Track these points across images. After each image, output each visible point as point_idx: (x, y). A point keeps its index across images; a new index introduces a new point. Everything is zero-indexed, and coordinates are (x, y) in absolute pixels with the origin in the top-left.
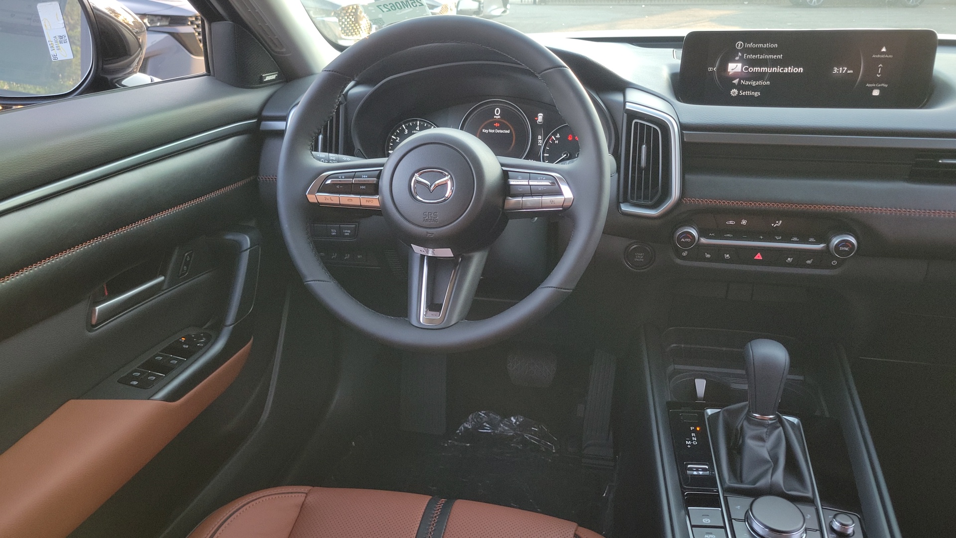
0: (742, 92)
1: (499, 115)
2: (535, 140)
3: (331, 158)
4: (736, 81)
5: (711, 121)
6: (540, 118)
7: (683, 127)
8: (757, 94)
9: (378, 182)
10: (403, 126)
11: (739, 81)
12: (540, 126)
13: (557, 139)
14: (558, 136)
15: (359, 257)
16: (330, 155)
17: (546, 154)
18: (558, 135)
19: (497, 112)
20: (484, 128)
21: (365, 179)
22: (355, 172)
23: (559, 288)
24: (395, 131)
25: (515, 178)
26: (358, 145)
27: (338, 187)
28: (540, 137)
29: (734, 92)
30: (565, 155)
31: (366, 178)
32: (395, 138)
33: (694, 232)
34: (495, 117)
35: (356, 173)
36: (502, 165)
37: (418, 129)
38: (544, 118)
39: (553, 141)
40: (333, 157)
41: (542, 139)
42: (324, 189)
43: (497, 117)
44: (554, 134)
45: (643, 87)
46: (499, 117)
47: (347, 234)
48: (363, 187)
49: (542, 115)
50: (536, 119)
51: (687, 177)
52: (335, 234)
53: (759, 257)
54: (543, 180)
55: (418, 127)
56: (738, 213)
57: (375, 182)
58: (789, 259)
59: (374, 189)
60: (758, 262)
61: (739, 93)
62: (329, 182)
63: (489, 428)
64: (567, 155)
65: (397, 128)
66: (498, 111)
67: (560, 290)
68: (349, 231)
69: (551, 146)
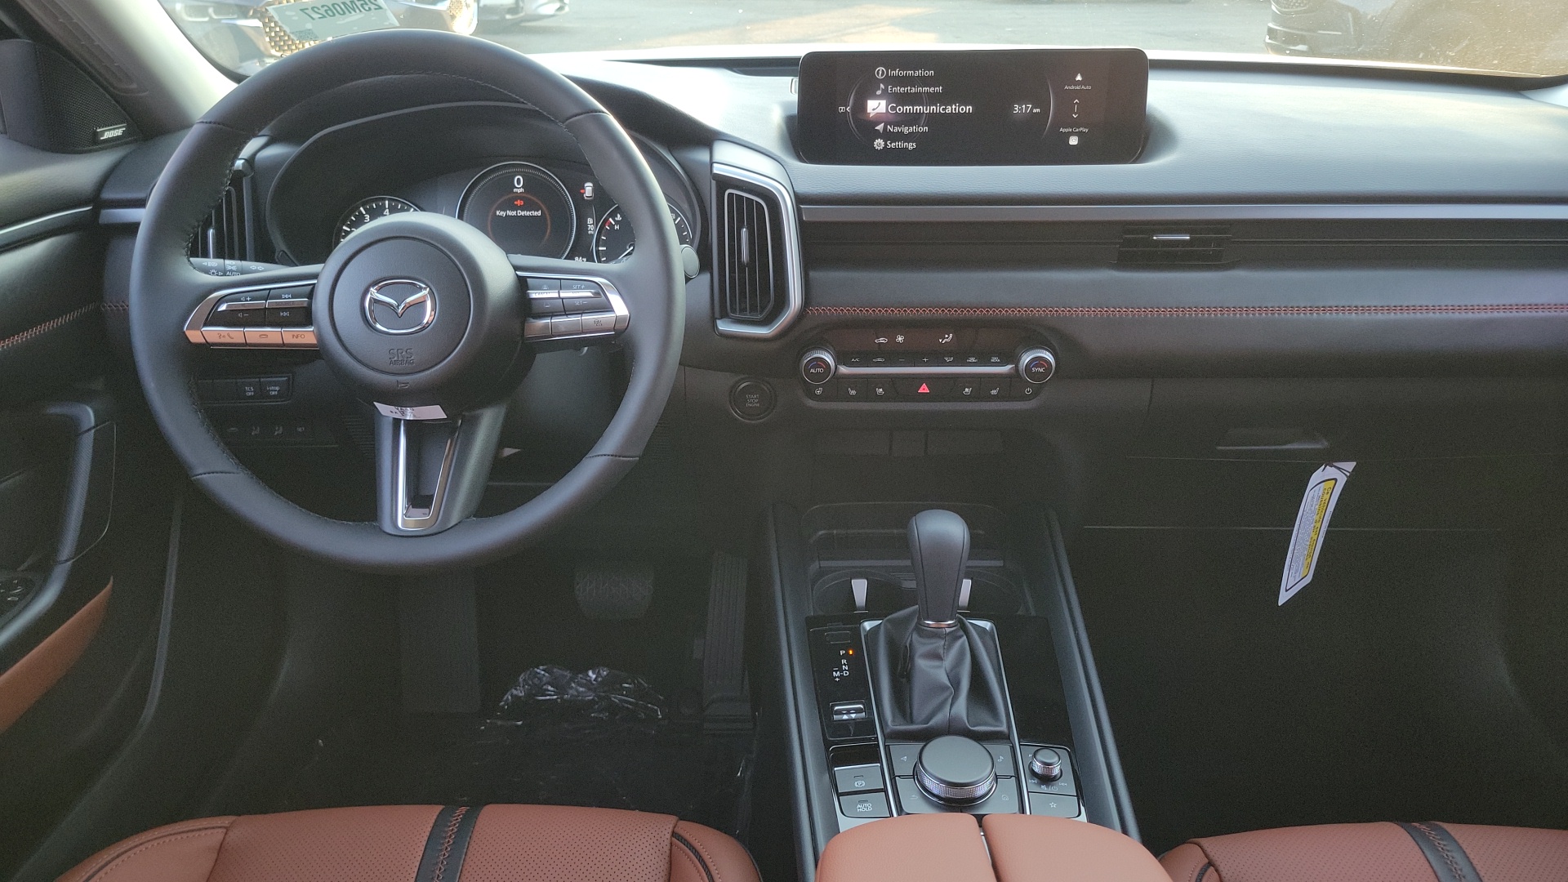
0: (891, 143)
1: (522, 187)
2: (582, 226)
3: (229, 268)
4: (880, 127)
5: (841, 189)
6: (588, 189)
7: (800, 200)
8: (911, 146)
9: (310, 304)
10: (362, 209)
11: (885, 128)
12: (589, 203)
13: (617, 222)
14: (619, 218)
15: (300, 430)
16: (228, 262)
17: (603, 246)
18: (619, 216)
19: (519, 183)
20: (497, 209)
21: (287, 300)
22: (270, 289)
23: (616, 456)
24: (348, 217)
25: (539, 288)
26: (280, 244)
27: (240, 315)
28: (590, 221)
29: (879, 144)
30: (632, 248)
31: (289, 298)
32: (349, 230)
33: (828, 358)
34: (515, 190)
35: (272, 291)
36: (516, 268)
37: (388, 214)
38: (594, 190)
39: (611, 226)
40: (232, 266)
41: (593, 224)
42: (215, 319)
43: (519, 191)
44: (612, 215)
45: (740, 139)
46: (522, 190)
47: (273, 393)
48: (285, 314)
49: (591, 184)
50: (582, 191)
51: (812, 274)
52: (253, 394)
53: (924, 389)
54: (581, 289)
55: (387, 210)
56: (890, 326)
57: (305, 305)
58: (967, 390)
59: (304, 316)
60: (924, 398)
61: (886, 144)
62: (223, 307)
63: (553, 693)
64: (635, 248)
65: (352, 213)
66: (518, 179)
67: (617, 458)
68: (277, 388)
69: (608, 233)
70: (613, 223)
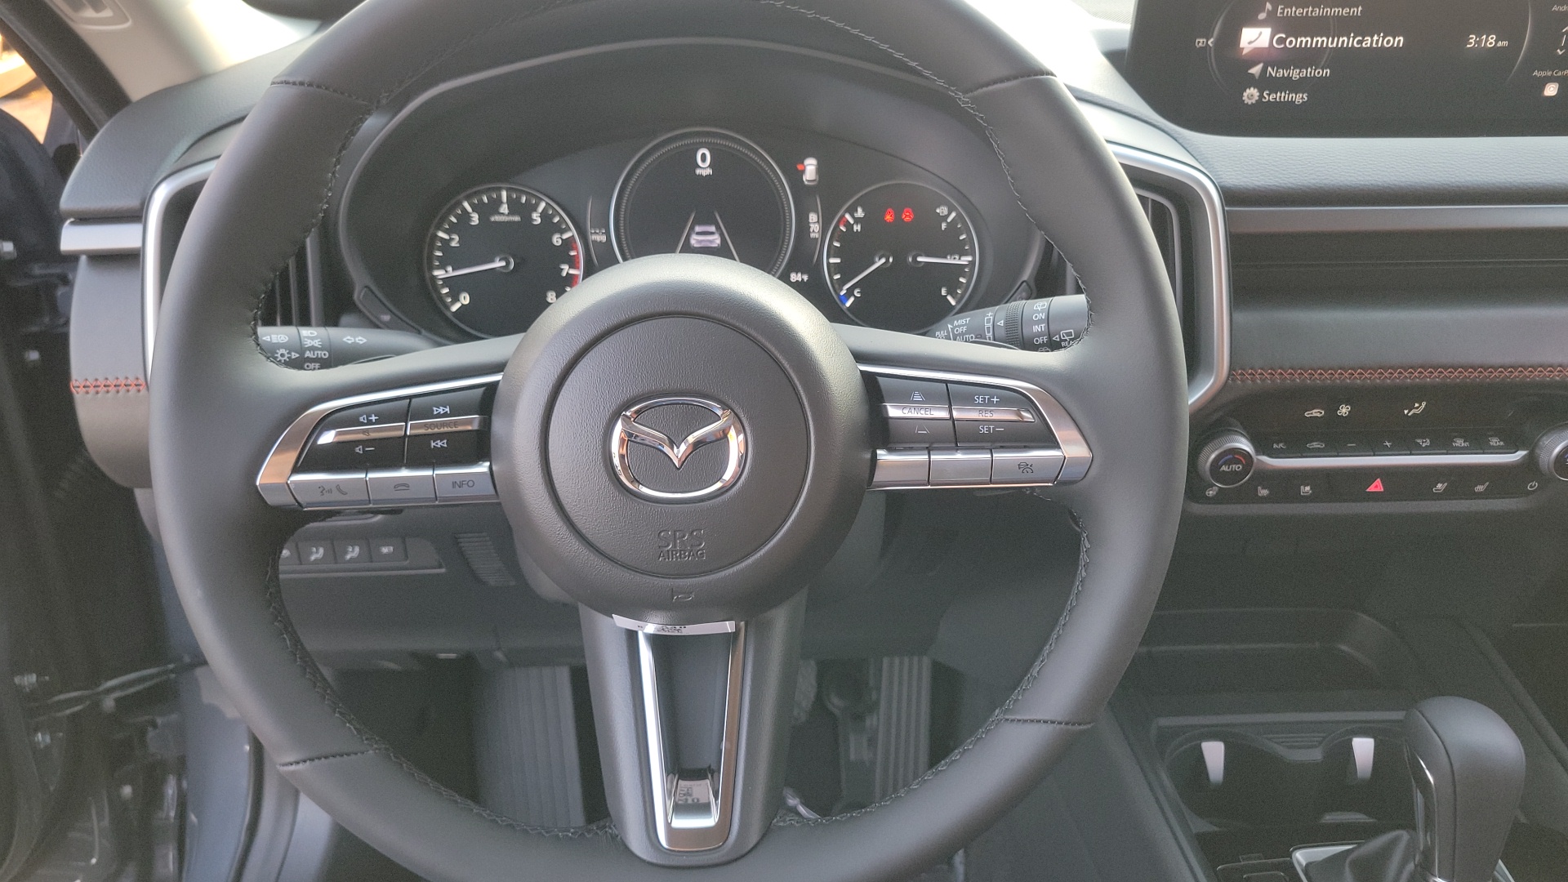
0: (1269, 95)
1: (711, 167)
2: (803, 226)
3: (309, 343)
4: (1255, 70)
5: (1291, 180)
6: (810, 168)
8: (1299, 98)
10: (466, 204)
11: (1265, 70)
12: (813, 189)
13: (857, 221)
14: (860, 213)
15: (385, 550)
17: (835, 257)
18: (860, 210)
19: (706, 161)
22: (410, 397)
24: (444, 218)
27: (358, 450)
28: (813, 217)
29: (1251, 95)
31: (445, 415)
35: (414, 400)
37: (506, 211)
38: (819, 170)
39: (849, 226)
40: (312, 339)
41: (821, 223)
42: (314, 459)
43: (703, 172)
44: (852, 210)
46: (709, 171)
48: (439, 444)
49: (814, 162)
50: (800, 171)
53: (1377, 486)
54: (990, 404)
55: (505, 206)
57: (475, 426)
58: (1439, 486)
59: (477, 446)
60: (1375, 497)
61: (1261, 96)
62: (328, 438)
64: (888, 260)
65: (450, 211)
66: (707, 156)
69: (842, 237)
70: (852, 222)
